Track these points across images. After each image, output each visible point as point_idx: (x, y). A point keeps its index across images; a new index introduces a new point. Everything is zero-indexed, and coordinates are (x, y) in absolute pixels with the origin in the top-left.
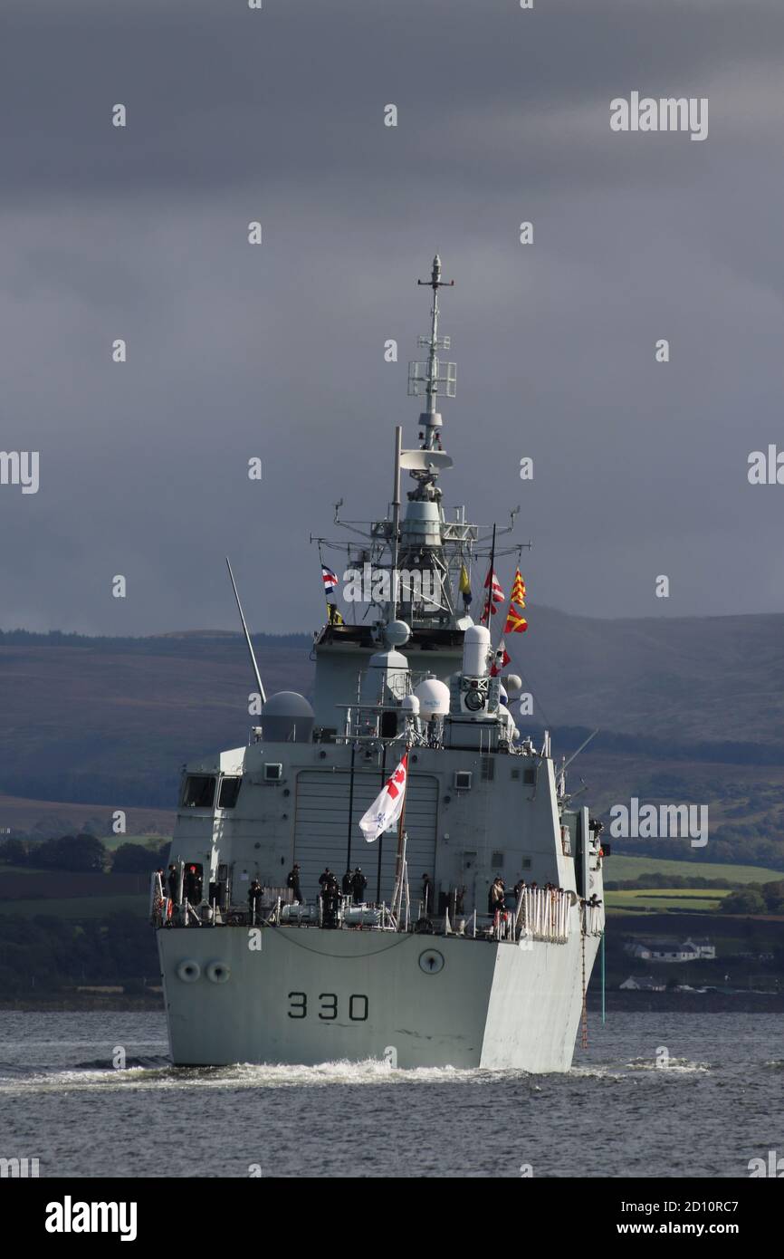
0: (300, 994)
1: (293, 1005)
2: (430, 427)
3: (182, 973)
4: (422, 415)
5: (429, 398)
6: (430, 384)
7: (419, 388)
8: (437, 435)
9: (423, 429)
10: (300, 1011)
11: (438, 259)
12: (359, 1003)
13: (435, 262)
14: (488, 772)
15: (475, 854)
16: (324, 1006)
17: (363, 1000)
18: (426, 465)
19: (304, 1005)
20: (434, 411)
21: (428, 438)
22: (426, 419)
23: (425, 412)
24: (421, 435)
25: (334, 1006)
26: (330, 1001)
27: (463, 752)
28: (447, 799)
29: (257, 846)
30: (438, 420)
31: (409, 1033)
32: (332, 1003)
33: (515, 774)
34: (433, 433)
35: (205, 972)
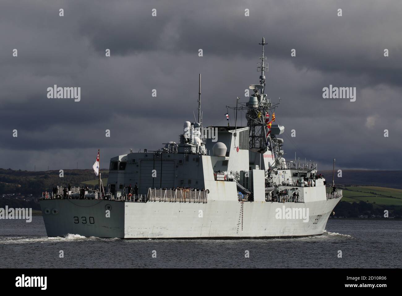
0: (76, 217)
1: (75, 220)
2: (262, 79)
3: (46, 212)
4: (260, 76)
5: (262, 72)
6: (262, 68)
7: (260, 69)
8: (264, 81)
9: (261, 80)
10: (77, 222)
11: (264, 38)
12: (92, 219)
13: (263, 39)
14: (187, 159)
15: (183, 180)
16: (83, 220)
17: (93, 218)
18: (255, 88)
19: (78, 220)
20: (263, 75)
21: (262, 82)
22: (261, 77)
23: (261, 75)
24: (260, 81)
25: (86, 220)
26: (84, 219)
27: (181, 154)
28: (177, 167)
29: (130, 180)
30: (264, 77)
31: (105, 227)
32: (85, 219)
33: (194, 160)
34: (263, 81)
35: (51, 211)
